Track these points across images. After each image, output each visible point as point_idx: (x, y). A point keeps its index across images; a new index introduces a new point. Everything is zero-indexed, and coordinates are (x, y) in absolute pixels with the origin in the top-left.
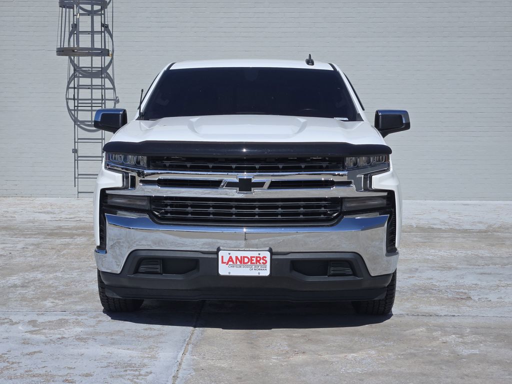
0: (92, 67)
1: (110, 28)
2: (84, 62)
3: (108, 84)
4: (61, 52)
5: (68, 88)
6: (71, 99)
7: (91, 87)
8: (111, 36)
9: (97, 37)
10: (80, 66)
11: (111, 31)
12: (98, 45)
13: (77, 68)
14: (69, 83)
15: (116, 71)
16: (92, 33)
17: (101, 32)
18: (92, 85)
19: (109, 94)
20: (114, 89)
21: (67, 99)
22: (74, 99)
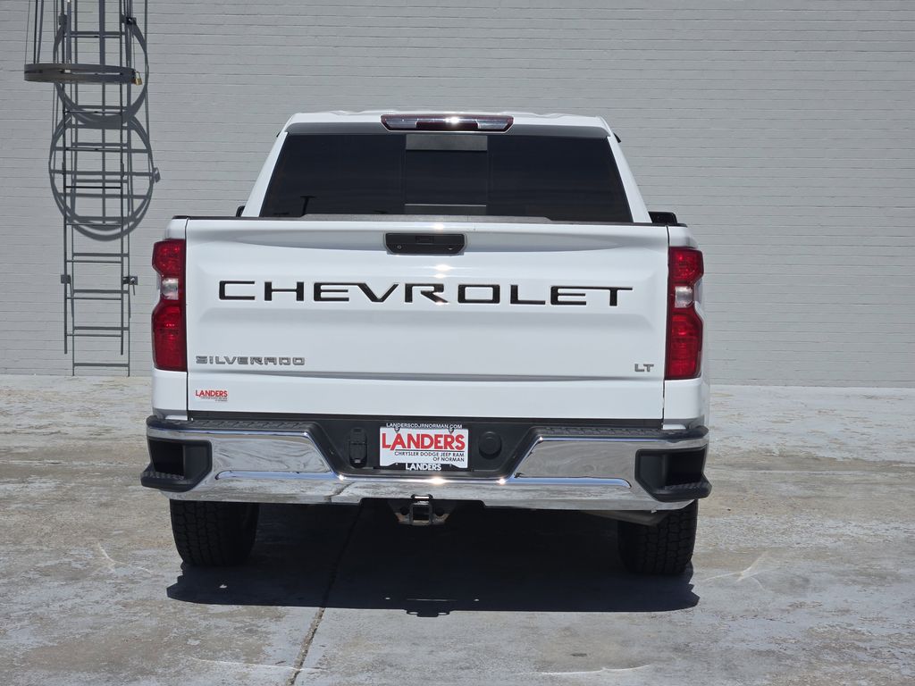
0: (104, 107)
1: (140, 25)
2: (88, 95)
3: (137, 142)
4: (36, 72)
5: (54, 148)
6: (58, 172)
7: (103, 148)
8: (143, 43)
9: (112, 45)
10: (80, 103)
11: (142, 31)
12: (113, 60)
13: (70, 108)
14: (55, 138)
15: (154, 115)
16: (102, 35)
17: (121, 33)
18: (104, 144)
19: (140, 162)
20: (148, 151)
21: (52, 172)
22: (64, 172)
